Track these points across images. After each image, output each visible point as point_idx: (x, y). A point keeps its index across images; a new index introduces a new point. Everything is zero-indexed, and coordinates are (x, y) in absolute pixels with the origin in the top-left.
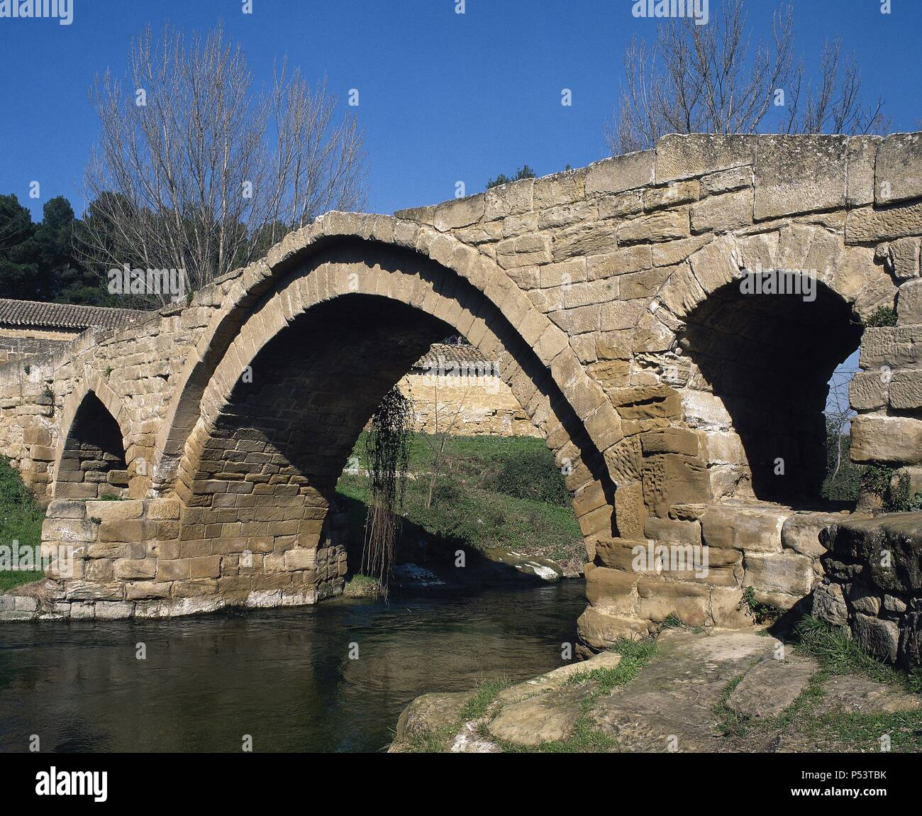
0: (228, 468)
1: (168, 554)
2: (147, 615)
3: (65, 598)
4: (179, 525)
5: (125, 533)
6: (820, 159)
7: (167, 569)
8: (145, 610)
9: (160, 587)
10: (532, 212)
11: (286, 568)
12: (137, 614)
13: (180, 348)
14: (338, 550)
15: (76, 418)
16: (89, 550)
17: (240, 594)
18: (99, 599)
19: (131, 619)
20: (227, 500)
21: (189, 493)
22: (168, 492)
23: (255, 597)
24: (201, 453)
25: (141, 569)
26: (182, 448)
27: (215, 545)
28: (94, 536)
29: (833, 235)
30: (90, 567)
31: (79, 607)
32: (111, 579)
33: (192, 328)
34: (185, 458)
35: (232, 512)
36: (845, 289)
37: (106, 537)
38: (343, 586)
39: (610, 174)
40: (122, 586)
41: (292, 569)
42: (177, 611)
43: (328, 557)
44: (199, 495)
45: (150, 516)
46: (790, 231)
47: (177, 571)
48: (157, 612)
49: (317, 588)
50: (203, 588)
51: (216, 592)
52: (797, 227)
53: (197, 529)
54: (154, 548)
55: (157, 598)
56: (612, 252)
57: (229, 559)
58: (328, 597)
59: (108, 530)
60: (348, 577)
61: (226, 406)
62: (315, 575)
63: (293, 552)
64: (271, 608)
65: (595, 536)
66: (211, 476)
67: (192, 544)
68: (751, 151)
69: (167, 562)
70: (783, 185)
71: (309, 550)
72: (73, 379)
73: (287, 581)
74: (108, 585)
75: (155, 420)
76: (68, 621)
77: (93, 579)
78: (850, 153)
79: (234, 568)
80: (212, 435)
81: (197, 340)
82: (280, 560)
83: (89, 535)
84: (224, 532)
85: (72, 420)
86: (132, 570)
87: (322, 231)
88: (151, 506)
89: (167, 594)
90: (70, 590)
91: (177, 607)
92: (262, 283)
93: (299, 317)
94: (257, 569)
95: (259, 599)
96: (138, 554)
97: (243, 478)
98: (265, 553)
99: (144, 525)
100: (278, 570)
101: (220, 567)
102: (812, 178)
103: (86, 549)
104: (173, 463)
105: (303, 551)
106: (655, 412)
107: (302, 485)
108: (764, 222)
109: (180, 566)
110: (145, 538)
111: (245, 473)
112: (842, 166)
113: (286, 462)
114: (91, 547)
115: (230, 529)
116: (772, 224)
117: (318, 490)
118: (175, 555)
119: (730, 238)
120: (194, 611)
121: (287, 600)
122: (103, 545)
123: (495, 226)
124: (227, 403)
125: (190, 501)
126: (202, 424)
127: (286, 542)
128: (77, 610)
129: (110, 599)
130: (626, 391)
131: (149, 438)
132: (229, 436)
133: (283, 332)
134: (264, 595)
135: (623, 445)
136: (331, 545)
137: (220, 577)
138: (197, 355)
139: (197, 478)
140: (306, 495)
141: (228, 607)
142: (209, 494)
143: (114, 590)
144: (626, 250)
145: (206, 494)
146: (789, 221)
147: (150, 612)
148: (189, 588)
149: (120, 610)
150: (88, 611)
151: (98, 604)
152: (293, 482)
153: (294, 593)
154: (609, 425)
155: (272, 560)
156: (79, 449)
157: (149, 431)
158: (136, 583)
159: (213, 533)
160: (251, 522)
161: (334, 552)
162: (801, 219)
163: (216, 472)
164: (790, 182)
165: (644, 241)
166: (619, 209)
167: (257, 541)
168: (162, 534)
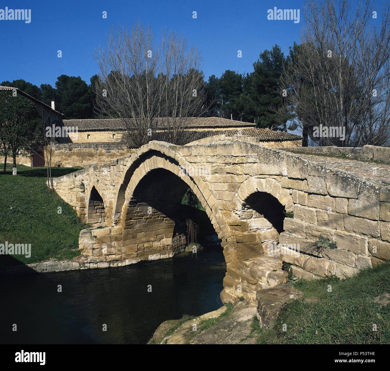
0: (137, 216)
1: (120, 246)
2: (114, 266)
3: (88, 262)
4: (122, 236)
5: (104, 240)
6: (274, 158)
7: (119, 251)
8: (113, 264)
9: (118, 257)
10: (204, 156)
11: (162, 246)
12: (111, 266)
13: (117, 177)
14: (182, 236)
15: (91, 194)
16: (94, 246)
17: (145, 256)
18: (98, 262)
19: (109, 267)
20: (137, 226)
21: (124, 225)
22: (119, 224)
23: (151, 257)
24: (126, 213)
25: (111, 252)
26: (121, 210)
27: (135, 241)
28: (95, 242)
29: (279, 184)
30: (95, 252)
31: (92, 265)
32: (101, 255)
33: (119, 172)
34: (122, 213)
35: (140, 229)
36: (282, 202)
37: (99, 242)
38: (185, 248)
39: (222, 149)
40: (105, 257)
41: (164, 246)
42: (124, 264)
43: (177, 239)
44: (128, 226)
45: (112, 234)
46: (268, 180)
47: (123, 251)
48: (118, 265)
49: (174, 251)
50: (132, 256)
51: (137, 257)
52: (270, 179)
53: (128, 236)
54: (114, 244)
55: (117, 260)
56: (225, 175)
57: (141, 245)
58: (178, 253)
59: (99, 240)
60: (186, 245)
61: (132, 198)
62: (173, 247)
63: (164, 240)
64: (157, 260)
65: (229, 263)
66: (131, 219)
67: (127, 241)
68: (257, 151)
69: (119, 248)
70: (265, 164)
71: (169, 239)
72: (89, 181)
73: (163, 250)
74: (101, 257)
75: (112, 200)
76: (89, 269)
77: (96, 255)
78: (281, 158)
79: (143, 248)
80: (129, 207)
81: (121, 176)
82: (159, 243)
83: (93, 241)
84: (138, 236)
85: (90, 194)
86: (108, 252)
87: (150, 147)
88: (112, 230)
89: (120, 259)
90: (89, 260)
91: (124, 263)
92: (136, 160)
93: (149, 172)
94: (151, 247)
95: (152, 257)
96: (109, 246)
97: (142, 218)
98: (153, 242)
99: (110, 237)
100: (159, 247)
101: (138, 248)
102: (272, 164)
103: (93, 246)
104: (119, 215)
105: (167, 239)
106: (238, 229)
107: (164, 217)
108: (262, 175)
109: (124, 249)
110: (111, 241)
111: (143, 216)
112: (279, 162)
113: (157, 211)
114: (94, 245)
115: (139, 235)
116: (263, 176)
117: (171, 219)
118: (122, 246)
119: (253, 178)
120: (130, 264)
121: (162, 257)
122: (98, 244)
123: (195, 158)
124: (132, 197)
125: (125, 228)
126: (126, 203)
127: (161, 237)
128: (92, 266)
129: (102, 261)
130: (231, 221)
131: (111, 206)
132: (135, 206)
133: (145, 176)
134: (154, 256)
135: (231, 238)
136: (178, 235)
137: (138, 251)
138: (121, 182)
139: (126, 220)
140: (166, 220)
141: (141, 261)
142: (131, 225)
143: (103, 259)
144: (228, 175)
145: (130, 225)
146: (268, 176)
147: (115, 265)
148: (127, 256)
149: (105, 265)
150: (95, 266)
151: (98, 263)
152: (161, 217)
153: (165, 254)
154: (227, 231)
155: (156, 244)
156: (94, 203)
157: (111, 203)
158: (110, 256)
159: (134, 237)
160: (147, 232)
161: (180, 237)
162: (271, 176)
163: (132, 218)
164: (267, 164)
165: (232, 174)
166: (225, 161)
167: (150, 238)
168: (116, 239)
